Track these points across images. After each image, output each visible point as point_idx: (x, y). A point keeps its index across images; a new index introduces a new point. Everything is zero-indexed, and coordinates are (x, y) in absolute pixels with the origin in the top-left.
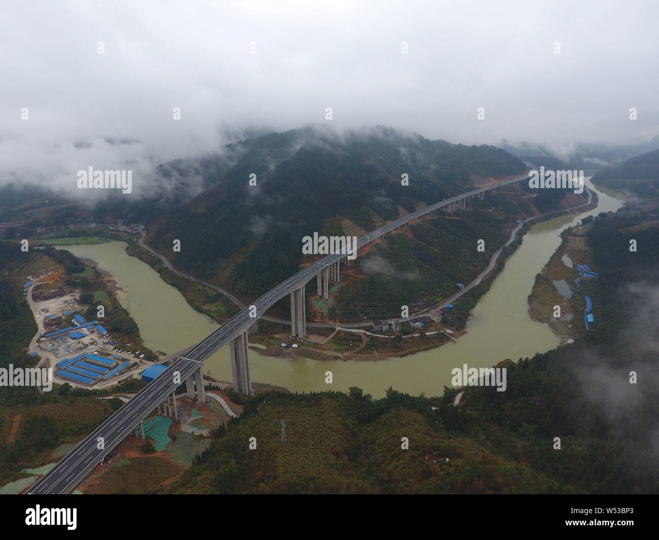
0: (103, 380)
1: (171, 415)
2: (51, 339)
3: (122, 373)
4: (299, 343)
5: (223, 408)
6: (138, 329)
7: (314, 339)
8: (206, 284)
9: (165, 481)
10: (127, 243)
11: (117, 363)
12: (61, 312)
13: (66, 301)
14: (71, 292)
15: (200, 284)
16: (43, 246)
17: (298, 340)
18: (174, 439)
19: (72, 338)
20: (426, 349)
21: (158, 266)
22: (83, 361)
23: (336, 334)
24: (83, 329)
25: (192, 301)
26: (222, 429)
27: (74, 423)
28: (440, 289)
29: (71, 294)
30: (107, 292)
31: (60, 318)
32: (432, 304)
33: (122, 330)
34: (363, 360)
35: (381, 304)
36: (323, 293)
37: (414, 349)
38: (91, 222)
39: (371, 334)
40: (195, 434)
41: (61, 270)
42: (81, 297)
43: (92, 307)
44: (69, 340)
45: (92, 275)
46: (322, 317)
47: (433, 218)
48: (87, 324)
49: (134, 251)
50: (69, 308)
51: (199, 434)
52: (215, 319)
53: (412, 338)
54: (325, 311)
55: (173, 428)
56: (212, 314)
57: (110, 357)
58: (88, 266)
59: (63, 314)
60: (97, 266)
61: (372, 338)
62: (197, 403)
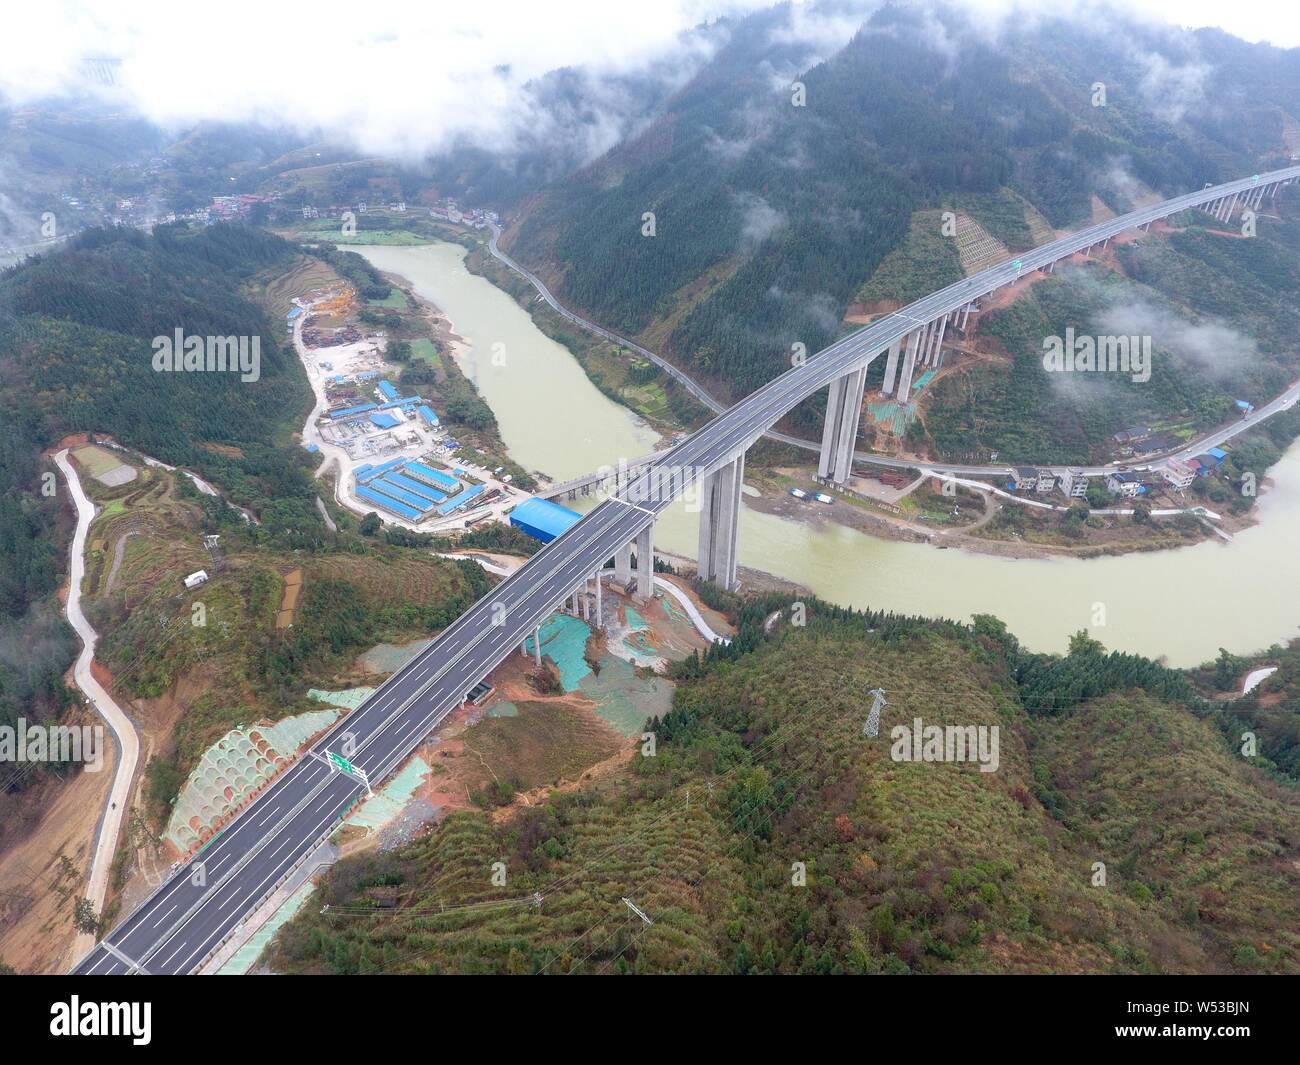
0: (436, 515)
1: (587, 615)
2: (340, 423)
3: (471, 507)
4: (834, 493)
5: (687, 614)
6: (496, 423)
7: (867, 488)
8: (629, 344)
9: (593, 764)
10: (466, 247)
11: (461, 485)
12: (353, 372)
13: (361, 353)
14: (370, 336)
15: (615, 343)
16: (315, 243)
17: (832, 486)
18: (596, 670)
19: (376, 425)
20: (1149, 549)
21: (527, 299)
22: (398, 472)
23: (923, 484)
24: (395, 410)
25: (598, 376)
26: (692, 662)
27: (397, 603)
28: (1190, 407)
29: (370, 340)
30: (433, 342)
31: (353, 384)
32: (1170, 443)
33: (466, 420)
34: (986, 551)
35: (1037, 428)
36: (896, 389)
37: (1115, 544)
38: (397, 202)
39: (1009, 495)
40: (637, 663)
41: (349, 292)
42: (390, 346)
43: (409, 369)
44: (372, 428)
45: (405, 305)
46: (889, 442)
47: (1178, 230)
48: (402, 401)
49: (479, 264)
50: (368, 367)
51: (645, 665)
52: (648, 420)
53: (1112, 517)
54: (899, 431)
55: (593, 645)
56: (641, 408)
57: (446, 472)
58: (396, 288)
59: (358, 377)
60: (411, 289)
61: (1009, 506)
62: (635, 597)
